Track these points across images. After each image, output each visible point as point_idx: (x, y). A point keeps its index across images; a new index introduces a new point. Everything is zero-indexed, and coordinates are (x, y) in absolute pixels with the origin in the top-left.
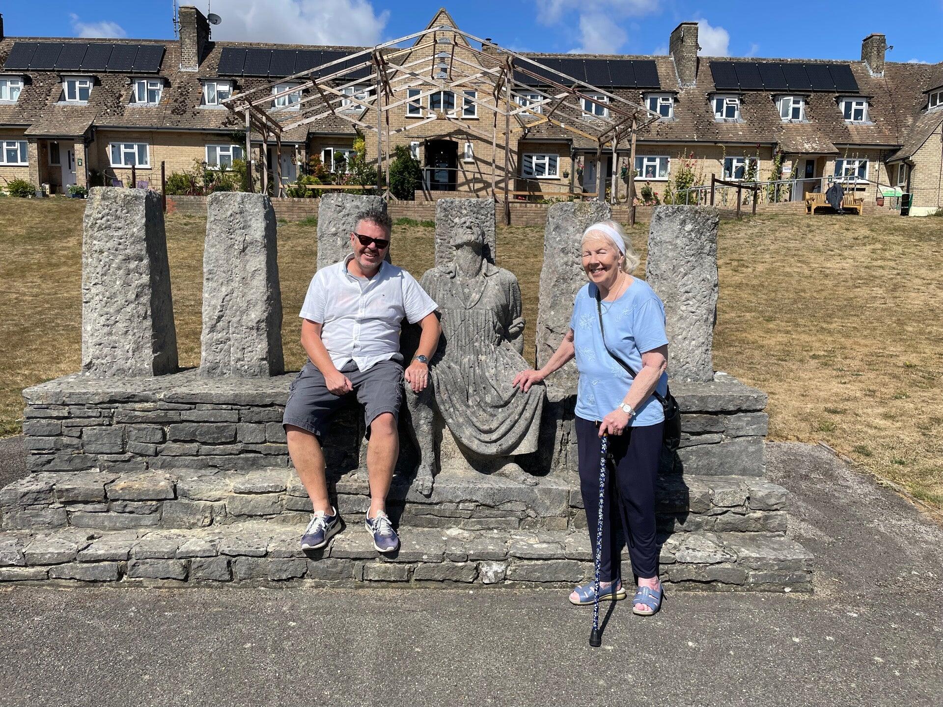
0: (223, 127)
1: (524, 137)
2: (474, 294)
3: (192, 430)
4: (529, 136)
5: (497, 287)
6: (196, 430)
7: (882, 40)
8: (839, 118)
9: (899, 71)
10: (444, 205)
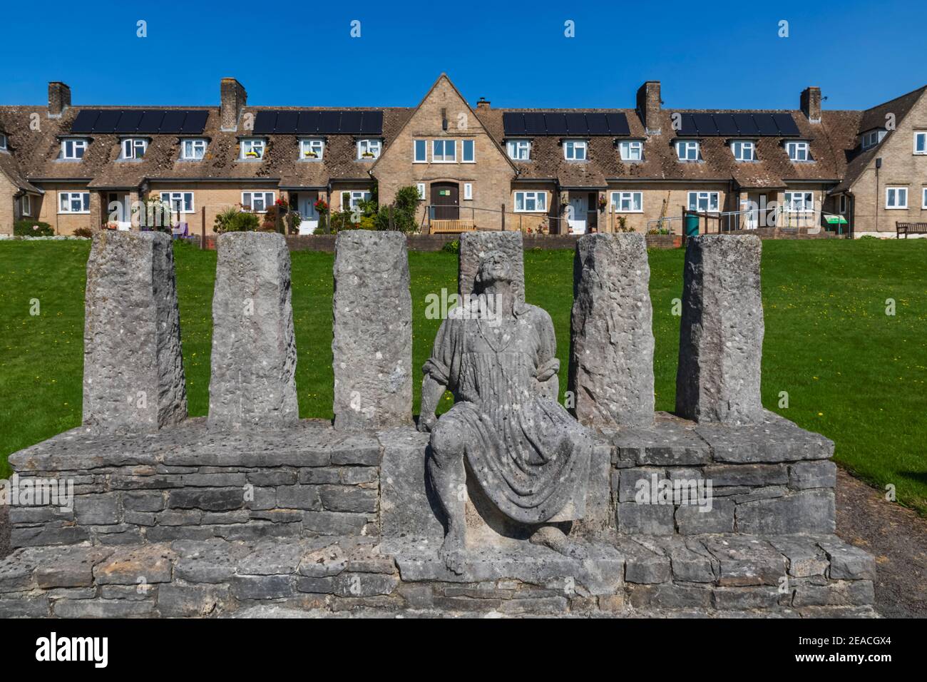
0: (256, 177)
1: (516, 178)
2: (505, 336)
3: (194, 496)
4: (520, 177)
5: (530, 327)
6: (200, 496)
7: (818, 92)
8: (785, 158)
9: (833, 118)
10: (468, 239)
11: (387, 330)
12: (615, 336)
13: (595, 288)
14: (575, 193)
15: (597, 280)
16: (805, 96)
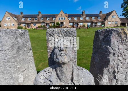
0: (42, 22)
1: (69, 22)
7: (102, 12)
8: (98, 19)
9: (103, 14)
10: (49, 33)
11: (12, 77)
12: (118, 76)
13: (111, 55)
14: (76, 23)
15: (112, 52)
16: (100, 12)
